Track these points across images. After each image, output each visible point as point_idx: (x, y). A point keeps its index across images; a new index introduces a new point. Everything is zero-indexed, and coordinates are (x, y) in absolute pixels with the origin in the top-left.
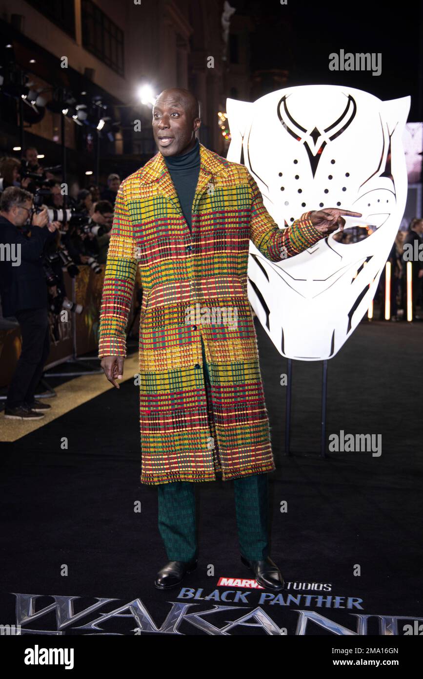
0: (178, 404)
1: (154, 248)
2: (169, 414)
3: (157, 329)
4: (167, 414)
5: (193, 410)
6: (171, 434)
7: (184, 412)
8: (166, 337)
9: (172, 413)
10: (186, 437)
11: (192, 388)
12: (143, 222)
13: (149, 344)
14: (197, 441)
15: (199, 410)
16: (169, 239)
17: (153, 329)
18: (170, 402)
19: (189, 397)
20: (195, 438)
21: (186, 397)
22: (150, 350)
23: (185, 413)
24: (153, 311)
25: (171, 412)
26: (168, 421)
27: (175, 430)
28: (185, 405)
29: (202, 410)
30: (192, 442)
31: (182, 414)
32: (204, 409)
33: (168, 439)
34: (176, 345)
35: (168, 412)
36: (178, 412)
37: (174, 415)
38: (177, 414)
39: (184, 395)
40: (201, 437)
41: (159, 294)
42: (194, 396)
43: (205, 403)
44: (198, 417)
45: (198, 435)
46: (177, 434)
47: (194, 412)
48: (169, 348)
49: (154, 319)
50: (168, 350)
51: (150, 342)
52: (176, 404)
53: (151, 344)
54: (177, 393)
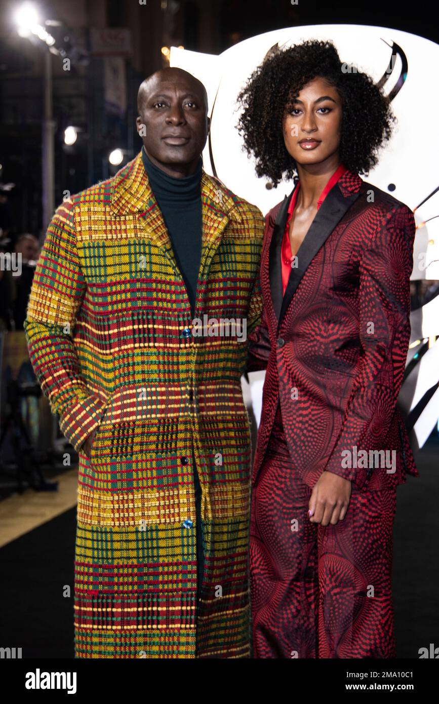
0: (149, 583)
1: (124, 324)
2: (133, 598)
3: (119, 458)
4: (128, 598)
5: (173, 596)
6: (133, 632)
7: (158, 597)
8: (134, 474)
9: (138, 598)
10: (156, 640)
11: (175, 560)
12: (109, 280)
13: (104, 481)
14: (173, 648)
15: (182, 596)
16: (153, 314)
17: (111, 457)
18: (136, 579)
19: (168, 573)
20: (170, 643)
21: (163, 573)
22: (105, 492)
23: (160, 600)
24: (114, 427)
25: (136, 595)
26: (129, 610)
27: (140, 627)
28: (161, 587)
29: (187, 596)
30: (164, 649)
31: (155, 600)
32: (192, 596)
33: (125, 640)
34: (152, 487)
35: (130, 595)
36: (148, 597)
37: (140, 600)
38: (145, 600)
39: (161, 569)
40: (179, 643)
41: (129, 401)
42: (177, 573)
43: (195, 585)
44: (179, 608)
45: (176, 638)
46: (142, 632)
47: (174, 599)
48: (138, 491)
49: (115, 442)
50: (138, 496)
51: (106, 478)
52: (146, 582)
53: (107, 481)
54: (149, 566)
